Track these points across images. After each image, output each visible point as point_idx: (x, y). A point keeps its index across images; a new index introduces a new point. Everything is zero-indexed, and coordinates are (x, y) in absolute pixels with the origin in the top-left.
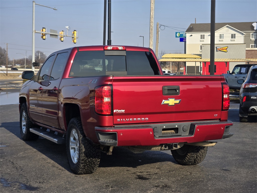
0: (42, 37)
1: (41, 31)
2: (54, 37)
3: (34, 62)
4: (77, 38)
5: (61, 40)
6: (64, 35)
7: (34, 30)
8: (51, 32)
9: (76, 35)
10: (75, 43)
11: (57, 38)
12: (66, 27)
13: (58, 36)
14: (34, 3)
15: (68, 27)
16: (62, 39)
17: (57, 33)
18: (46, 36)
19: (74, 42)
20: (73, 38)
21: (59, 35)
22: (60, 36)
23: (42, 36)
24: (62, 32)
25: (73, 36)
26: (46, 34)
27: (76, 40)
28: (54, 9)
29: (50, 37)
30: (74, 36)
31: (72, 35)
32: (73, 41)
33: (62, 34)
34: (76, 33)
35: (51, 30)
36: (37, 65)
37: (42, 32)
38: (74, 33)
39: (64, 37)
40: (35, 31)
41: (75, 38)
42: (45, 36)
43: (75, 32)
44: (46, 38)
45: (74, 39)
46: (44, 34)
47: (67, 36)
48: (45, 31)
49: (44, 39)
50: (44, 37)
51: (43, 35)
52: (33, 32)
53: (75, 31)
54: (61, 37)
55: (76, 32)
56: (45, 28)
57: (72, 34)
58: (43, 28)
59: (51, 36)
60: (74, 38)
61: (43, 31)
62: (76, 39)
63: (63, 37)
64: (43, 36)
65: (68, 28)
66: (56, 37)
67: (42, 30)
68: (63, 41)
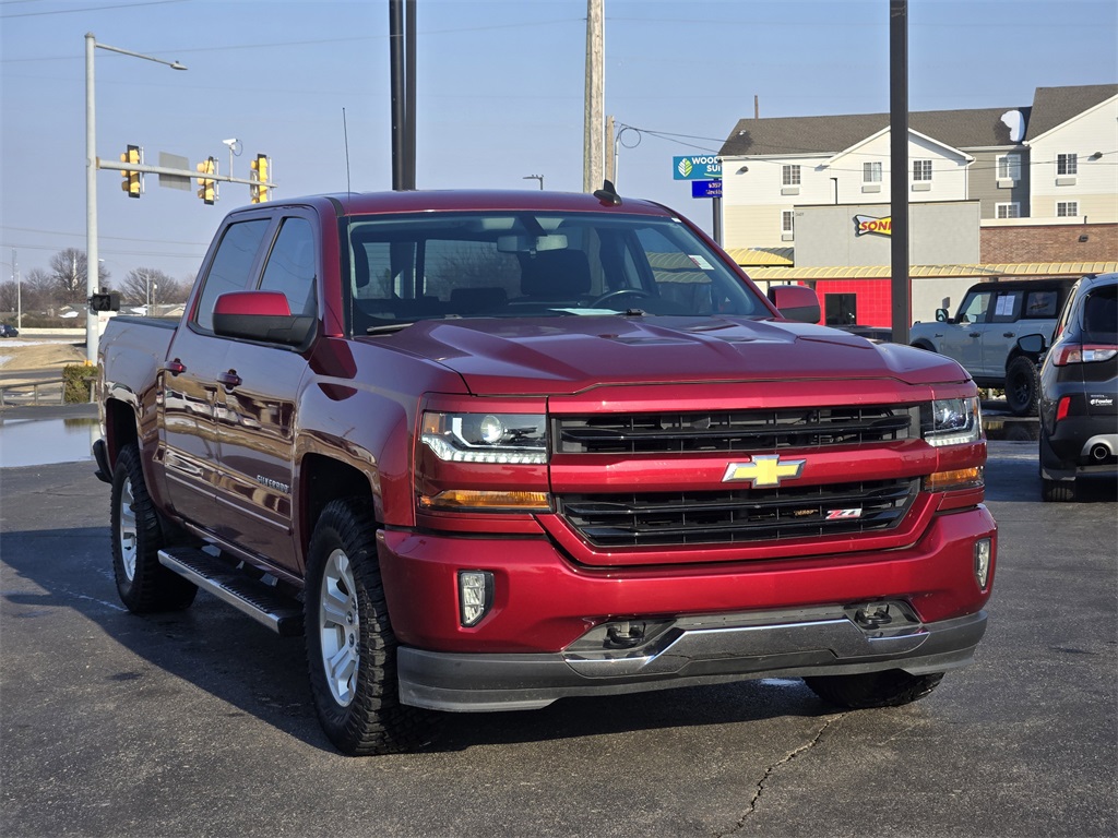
0: (127, 186)
1: (120, 161)
2: (177, 183)
3: (97, 292)
4: (271, 187)
5: (204, 197)
6: (217, 176)
7: (92, 156)
8: (161, 166)
9: (268, 173)
11: (190, 190)
12: (225, 142)
13: (192, 179)
14: (91, 42)
15: (234, 140)
16: (210, 194)
17: (187, 169)
18: (143, 180)
20: (253, 186)
21: (197, 174)
22: (201, 181)
23: (124, 183)
24: (207, 162)
25: (256, 182)
26: (143, 172)
27: (268, 197)
28: (172, 66)
29: (161, 185)
30: (258, 179)
31: (252, 177)
32: (254, 202)
33: (210, 172)
34: (268, 168)
35: (162, 155)
36: (109, 305)
37: (127, 166)
38: (257, 168)
39: (218, 186)
40: (97, 159)
41: (262, 188)
42: (139, 181)
43: (262, 161)
44: (143, 190)
45: (259, 193)
46: (132, 173)
47: (229, 181)
48: (139, 162)
49: (136, 196)
50: (134, 187)
51: (128, 176)
52: (88, 167)
53: (260, 156)
54: (204, 184)
55: (268, 163)
56: (136, 148)
57: (252, 173)
58: (131, 148)
59: (167, 183)
60: (258, 186)
61: (128, 160)
62: (265, 191)
63: (212, 185)
64: (129, 182)
65: (234, 147)
66: (185, 184)
67: (123, 157)
68: (210, 203)
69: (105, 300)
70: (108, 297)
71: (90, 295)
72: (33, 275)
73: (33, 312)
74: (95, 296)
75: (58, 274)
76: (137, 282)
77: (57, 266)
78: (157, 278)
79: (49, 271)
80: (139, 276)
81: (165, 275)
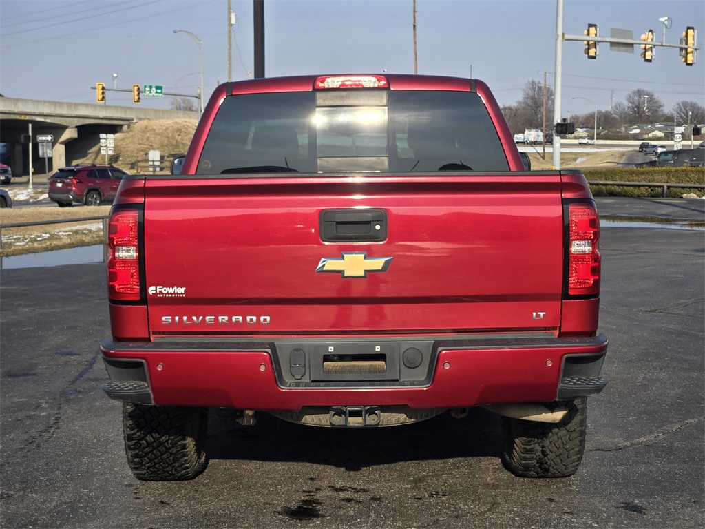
0: (587, 51)
1: (583, 34)
2: (622, 48)
3: (559, 121)
4: (696, 49)
5: (645, 57)
6: (654, 43)
7: (560, 32)
8: (612, 37)
9: (694, 39)
10: (690, 65)
11: (633, 52)
12: (661, 19)
13: (635, 45)
15: (666, 18)
16: (649, 55)
17: (632, 38)
18: (598, 47)
19: (686, 61)
20: (681, 49)
21: (638, 42)
22: (643, 46)
23: (585, 50)
24: (647, 33)
25: (684, 46)
26: (598, 42)
27: (693, 56)
29: (611, 50)
30: (687, 44)
31: (681, 42)
32: (684, 59)
33: (650, 40)
34: (694, 36)
35: (613, 29)
36: (567, 130)
37: (588, 38)
38: (687, 36)
39: (654, 50)
40: (563, 34)
41: (689, 50)
42: (596, 48)
43: (690, 32)
44: (598, 53)
45: (687, 54)
46: (591, 43)
47: (662, 45)
48: (596, 35)
49: (594, 57)
50: (592, 52)
51: (588, 44)
52: (556, 39)
53: (689, 28)
54: (645, 49)
55: (695, 32)
56: (595, 26)
57: (681, 40)
58: (590, 26)
59: (614, 48)
60: (686, 49)
61: (588, 34)
62: (692, 52)
63: (651, 49)
64: (589, 49)
65: (666, 23)
66: (630, 49)
67: (586, 32)
68: (649, 61)
69: (564, 127)
70: (566, 125)
71: (555, 123)
72: (616, 106)
73: (611, 130)
74: (558, 124)
75: (631, 105)
76: (681, 110)
77: (630, 99)
78: (693, 107)
79: (626, 104)
80: (682, 107)
81: (700, 106)
